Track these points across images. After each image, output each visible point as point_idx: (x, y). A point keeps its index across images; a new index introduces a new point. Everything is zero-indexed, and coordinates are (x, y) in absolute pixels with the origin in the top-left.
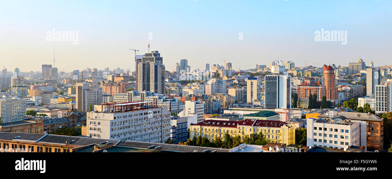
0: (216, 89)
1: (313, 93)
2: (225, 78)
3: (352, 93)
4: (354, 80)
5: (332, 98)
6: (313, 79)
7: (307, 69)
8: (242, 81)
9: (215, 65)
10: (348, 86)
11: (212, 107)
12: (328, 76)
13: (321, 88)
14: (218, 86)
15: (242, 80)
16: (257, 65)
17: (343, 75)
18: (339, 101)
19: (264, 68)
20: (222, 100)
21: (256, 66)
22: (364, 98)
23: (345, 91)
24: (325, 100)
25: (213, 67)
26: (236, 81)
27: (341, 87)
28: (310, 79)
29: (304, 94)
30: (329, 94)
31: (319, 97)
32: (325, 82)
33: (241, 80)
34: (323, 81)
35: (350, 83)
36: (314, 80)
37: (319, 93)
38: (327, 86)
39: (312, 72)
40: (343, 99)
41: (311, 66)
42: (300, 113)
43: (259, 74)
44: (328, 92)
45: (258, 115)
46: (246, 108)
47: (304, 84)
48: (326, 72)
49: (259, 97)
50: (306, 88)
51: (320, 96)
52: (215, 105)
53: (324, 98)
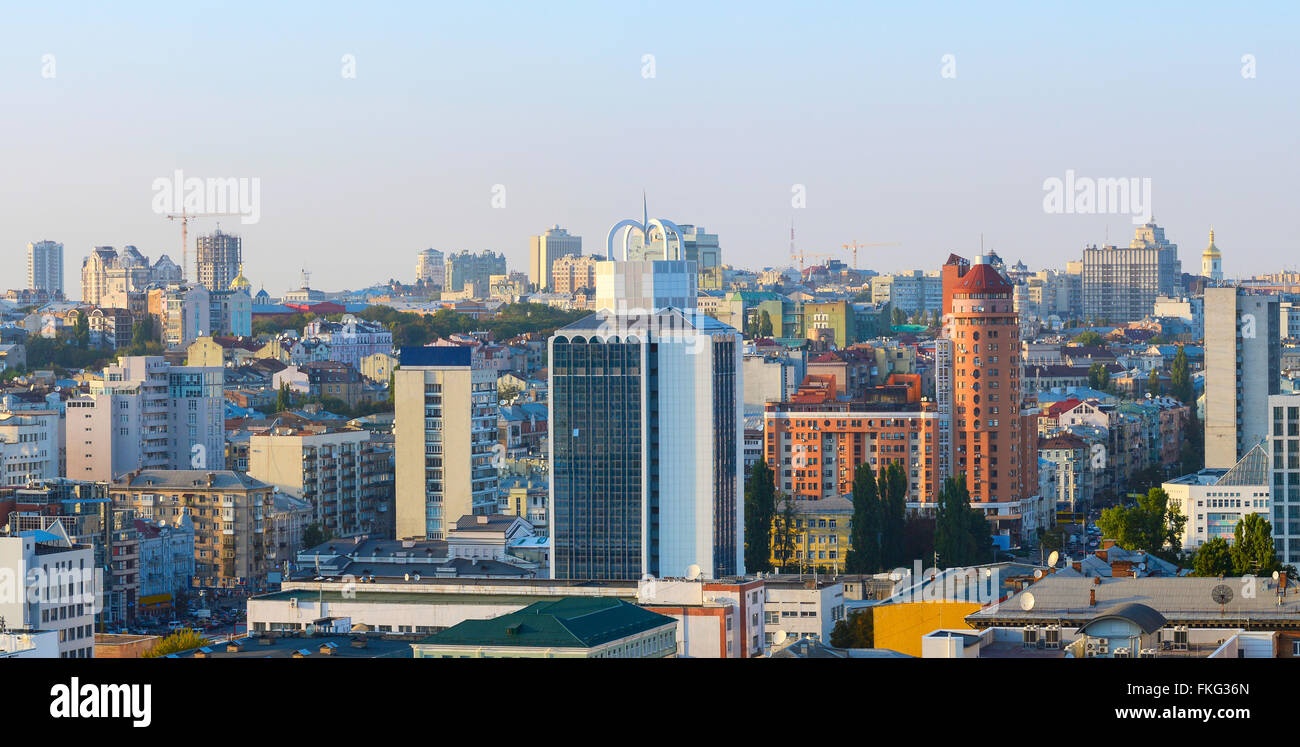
0: (153, 435)
1: (874, 459)
2: (206, 356)
3: (1121, 451)
4: (1123, 361)
5: (997, 493)
6: (864, 357)
7: (811, 285)
8: (343, 378)
9: (107, 255)
10: (1093, 404)
11: (130, 579)
12: (976, 336)
13: (928, 423)
14: (165, 415)
15: (345, 371)
16: (433, 257)
17: (1050, 332)
18: (1045, 507)
19: (494, 279)
20: (203, 523)
21: (421, 258)
22: (1197, 482)
23: (1079, 440)
24: (961, 509)
25: (91, 266)
26: (293, 378)
27: (1054, 413)
28: (842, 356)
29: (817, 468)
30: (984, 463)
31: (914, 486)
32: (959, 379)
33: (334, 364)
34: (944, 373)
35: (1100, 383)
36: (870, 367)
37: (915, 460)
38: (969, 405)
39: (849, 309)
40: (1067, 493)
41: (836, 266)
42: (817, 608)
43: (461, 321)
44: (978, 448)
45: (520, 630)
46: (412, 581)
47: (805, 395)
48: (963, 305)
49: (488, 497)
50: (827, 423)
51: (922, 482)
52: (155, 561)
53: (954, 493)
